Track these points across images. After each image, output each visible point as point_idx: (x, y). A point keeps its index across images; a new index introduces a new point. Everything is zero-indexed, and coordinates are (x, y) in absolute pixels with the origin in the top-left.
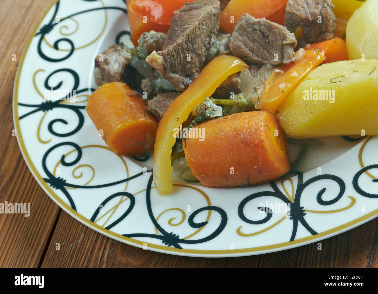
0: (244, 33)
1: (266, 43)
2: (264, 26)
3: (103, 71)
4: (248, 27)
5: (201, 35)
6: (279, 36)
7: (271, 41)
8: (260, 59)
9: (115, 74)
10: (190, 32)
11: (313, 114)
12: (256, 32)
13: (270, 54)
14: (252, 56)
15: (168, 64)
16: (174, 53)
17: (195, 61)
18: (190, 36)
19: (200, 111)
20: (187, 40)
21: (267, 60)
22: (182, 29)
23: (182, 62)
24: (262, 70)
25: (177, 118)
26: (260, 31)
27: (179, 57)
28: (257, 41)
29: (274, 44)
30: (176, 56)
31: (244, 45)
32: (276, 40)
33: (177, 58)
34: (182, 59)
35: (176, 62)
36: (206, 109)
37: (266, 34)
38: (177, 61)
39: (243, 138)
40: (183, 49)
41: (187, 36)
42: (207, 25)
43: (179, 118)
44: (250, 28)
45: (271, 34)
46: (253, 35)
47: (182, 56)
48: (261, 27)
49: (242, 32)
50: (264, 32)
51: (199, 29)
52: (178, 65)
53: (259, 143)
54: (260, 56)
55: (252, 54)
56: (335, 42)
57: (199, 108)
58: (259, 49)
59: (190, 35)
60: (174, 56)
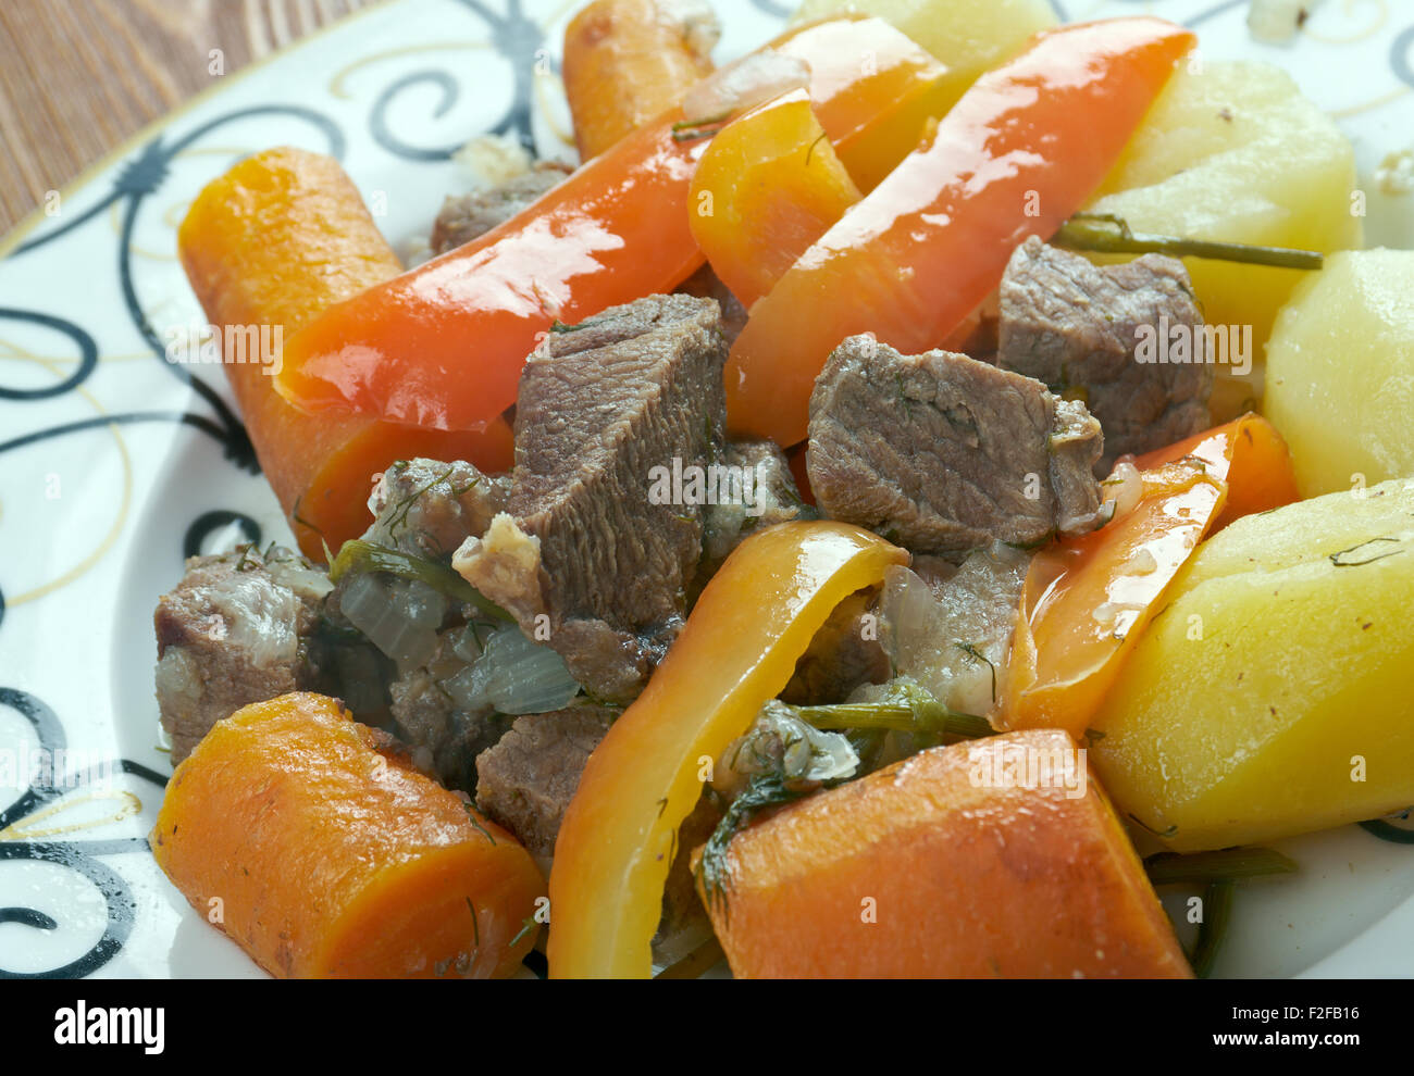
0: (864, 419)
1: (971, 451)
2: (950, 380)
3: (206, 660)
4: (880, 389)
5: (677, 442)
6: (1024, 418)
7: (991, 442)
8: (957, 524)
9: (271, 664)
10: (633, 426)
11: (1278, 718)
12: (915, 411)
13: (995, 500)
14: (919, 511)
15: (559, 574)
16: (578, 521)
17: (667, 559)
18: (632, 446)
19: (750, 761)
20: (622, 463)
21: (988, 522)
22: (591, 422)
23: (614, 563)
24: (974, 569)
25: (659, 803)
26: (933, 404)
27: (599, 540)
28: (930, 449)
29: (1009, 454)
30: (585, 538)
31: (876, 466)
32: (1014, 435)
33: (593, 546)
34: (612, 550)
35: (590, 565)
36: (782, 749)
37: (961, 416)
38: (595, 560)
39: (1007, 845)
40: (612, 506)
41: (622, 448)
42: (692, 398)
43: (666, 801)
44: (887, 396)
45: (989, 412)
46: (905, 424)
47: (611, 536)
48: (936, 388)
49: (853, 415)
50: (953, 405)
51: (665, 414)
52: (598, 580)
53: (1086, 861)
54: (952, 511)
55: (918, 505)
56: (1246, 432)
57: (745, 751)
58: (944, 481)
59: (635, 441)
60: (576, 535)
